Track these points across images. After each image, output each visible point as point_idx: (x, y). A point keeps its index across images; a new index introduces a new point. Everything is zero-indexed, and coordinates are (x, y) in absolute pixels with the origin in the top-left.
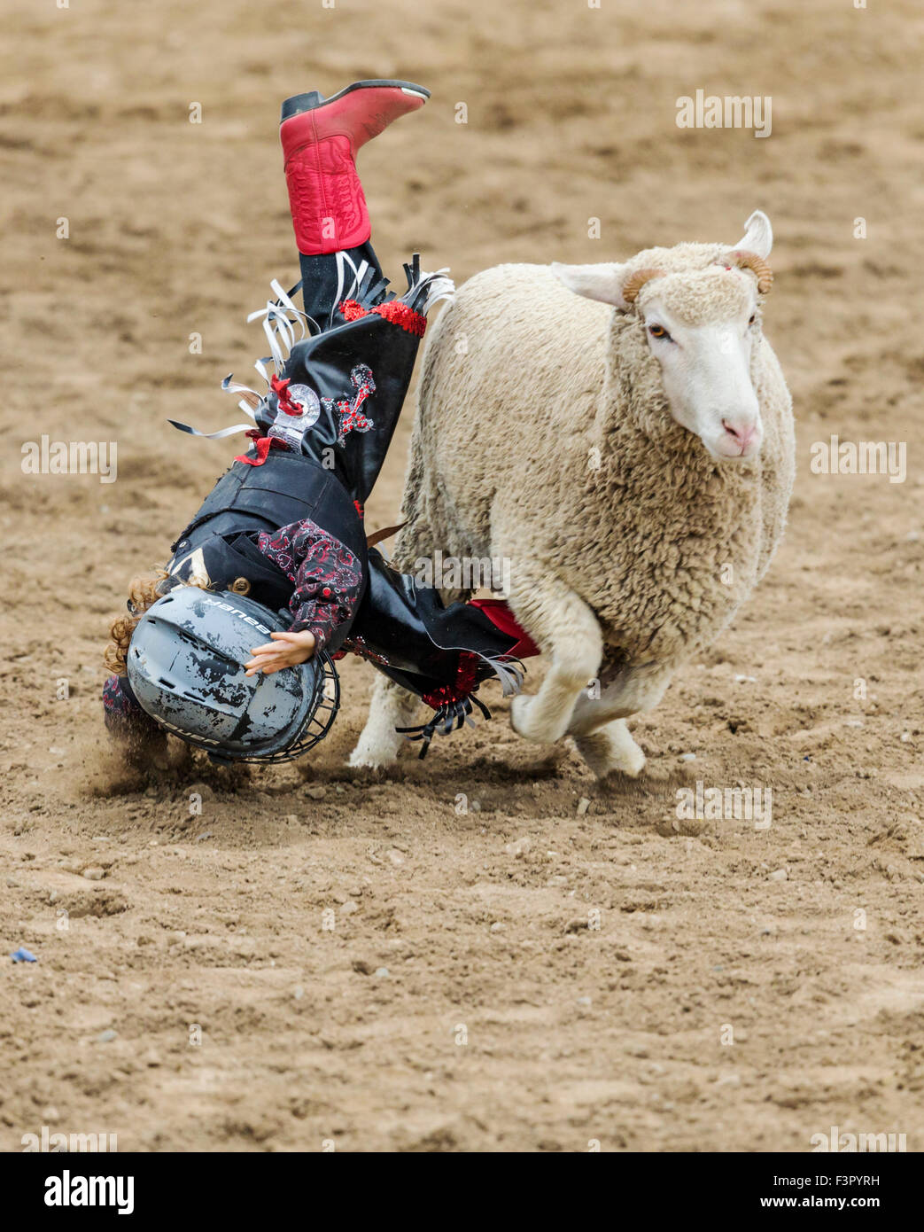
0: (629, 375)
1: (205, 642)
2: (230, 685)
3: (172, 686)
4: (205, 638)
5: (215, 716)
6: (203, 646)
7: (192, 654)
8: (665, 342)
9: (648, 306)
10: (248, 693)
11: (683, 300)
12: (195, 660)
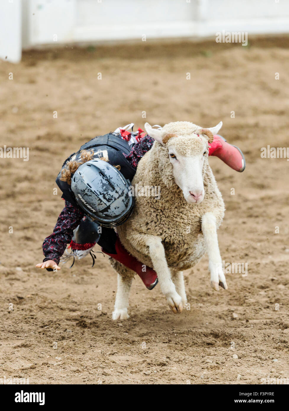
0: (162, 166)
1: (107, 178)
2: (109, 194)
3: (91, 187)
4: (108, 177)
5: (101, 202)
6: (106, 179)
7: (101, 180)
8: (175, 159)
9: (170, 147)
10: (113, 199)
11: (182, 147)
12: (102, 182)
